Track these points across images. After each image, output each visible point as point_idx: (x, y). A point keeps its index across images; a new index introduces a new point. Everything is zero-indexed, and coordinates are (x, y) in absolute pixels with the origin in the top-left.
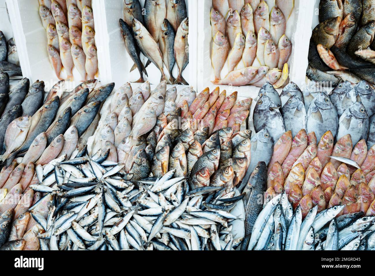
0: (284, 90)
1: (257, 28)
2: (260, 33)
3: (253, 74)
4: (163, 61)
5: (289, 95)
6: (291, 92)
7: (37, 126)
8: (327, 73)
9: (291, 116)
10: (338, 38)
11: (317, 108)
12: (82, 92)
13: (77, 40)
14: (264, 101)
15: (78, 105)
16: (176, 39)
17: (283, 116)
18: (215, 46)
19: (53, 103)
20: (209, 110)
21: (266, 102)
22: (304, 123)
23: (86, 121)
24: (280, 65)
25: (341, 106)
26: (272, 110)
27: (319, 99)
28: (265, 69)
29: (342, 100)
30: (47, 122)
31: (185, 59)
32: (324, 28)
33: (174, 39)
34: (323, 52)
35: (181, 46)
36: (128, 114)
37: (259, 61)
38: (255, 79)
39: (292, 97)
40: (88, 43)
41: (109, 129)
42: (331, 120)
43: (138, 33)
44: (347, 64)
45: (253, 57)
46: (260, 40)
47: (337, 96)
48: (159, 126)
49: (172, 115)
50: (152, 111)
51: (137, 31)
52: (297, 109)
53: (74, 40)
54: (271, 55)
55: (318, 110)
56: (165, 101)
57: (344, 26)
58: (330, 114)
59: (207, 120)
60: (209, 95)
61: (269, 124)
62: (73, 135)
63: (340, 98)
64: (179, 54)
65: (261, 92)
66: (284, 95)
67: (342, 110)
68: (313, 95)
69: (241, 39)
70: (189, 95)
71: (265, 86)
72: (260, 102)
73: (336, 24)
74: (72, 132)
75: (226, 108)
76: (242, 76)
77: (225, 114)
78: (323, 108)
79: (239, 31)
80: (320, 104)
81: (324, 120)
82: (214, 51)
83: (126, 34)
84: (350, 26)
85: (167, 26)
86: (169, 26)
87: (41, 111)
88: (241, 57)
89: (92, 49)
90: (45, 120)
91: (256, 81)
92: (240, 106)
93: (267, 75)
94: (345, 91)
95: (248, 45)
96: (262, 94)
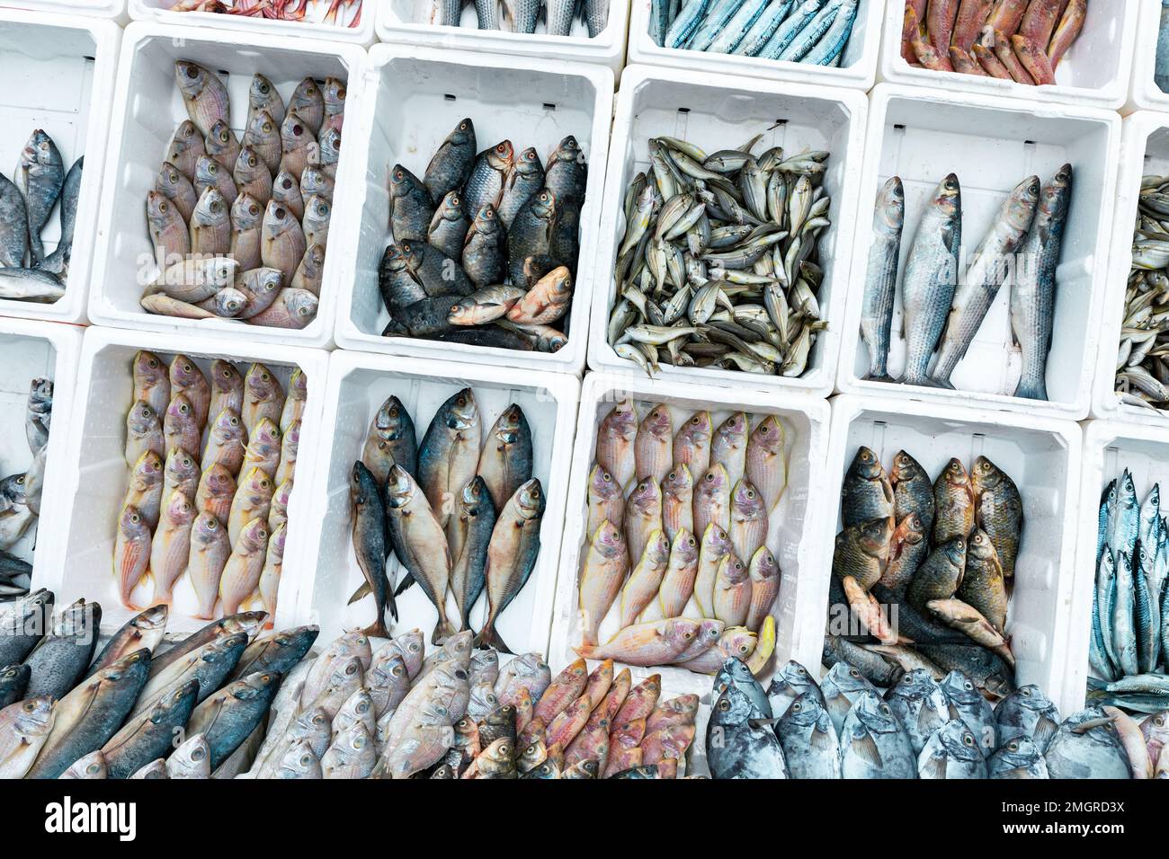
0: (775, 680)
1: (701, 526)
2: (708, 537)
3: (688, 635)
4: (450, 583)
5: (789, 692)
6: (795, 685)
7: (76, 733)
8: (864, 649)
9: (804, 746)
10: (888, 566)
11: (864, 730)
12: (229, 643)
13: (216, 502)
14: (735, 702)
15: (211, 678)
16: (497, 528)
17: (782, 745)
18: (595, 556)
19: (133, 668)
20: (590, 719)
21: (738, 706)
22: (837, 766)
23: (237, 724)
24: (751, 620)
25: (916, 727)
26: (755, 726)
27: (866, 707)
28: (717, 625)
29: (917, 712)
30: (110, 721)
31: (513, 583)
32: (858, 539)
33: (492, 529)
34: (858, 596)
35: (509, 547)
36: (365, 714)
37: (700, 607)
38: (690, 650)
39: (799, 697)
40: (248, 512)
41: (307, 752)
42: (899, 760)
43: (400, 501)
44: (911, 631)
45: (686, 593)
46: (707, 554)
47: (905, 703)
48: (461, 751)
49: (494, 725)
50: (442, 708)
51: (400, 495)
52: (816, 728)
53: (208, 501)
54: (732, 592)
55: (867, 733)
56: (469, 686)
57: (901, 540)
58: (896, 745)
59: (590, 744)
60: (588, 679)
61: (751, 763)
62: (196, 763)
63: (911, 709)
64: (499, 567)
65: (722, 681)
66: (777, 693)
67: (920, 738)
68: (848, 697)
69: (660, 546)
70: (533, 675)
71: (730, 667)
72: (724, 705)
73: (885, 534)
74: (197, 754)
75: (635, 716)
76: (659, 639)
77: (633, 730)
78: (879, 730)
79: (655, 525)
80: (871, 719)
81: (883, 760)
82: (591, 569)
83: (368, 500)
84: (913, 542)
85: (480, 493)
86: (485, 495)
87: (92, 688)
88: (658, 590)
89: (259, 530)
90: (104, 715)
91: (694, 655)
92: (671, 712)
93: (719, 643)
94: (922, 693)
95: (676, 562)
96: (724, 685)
